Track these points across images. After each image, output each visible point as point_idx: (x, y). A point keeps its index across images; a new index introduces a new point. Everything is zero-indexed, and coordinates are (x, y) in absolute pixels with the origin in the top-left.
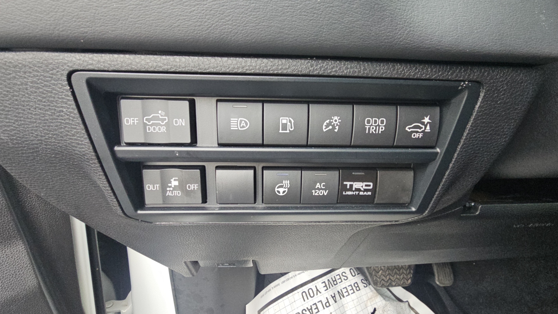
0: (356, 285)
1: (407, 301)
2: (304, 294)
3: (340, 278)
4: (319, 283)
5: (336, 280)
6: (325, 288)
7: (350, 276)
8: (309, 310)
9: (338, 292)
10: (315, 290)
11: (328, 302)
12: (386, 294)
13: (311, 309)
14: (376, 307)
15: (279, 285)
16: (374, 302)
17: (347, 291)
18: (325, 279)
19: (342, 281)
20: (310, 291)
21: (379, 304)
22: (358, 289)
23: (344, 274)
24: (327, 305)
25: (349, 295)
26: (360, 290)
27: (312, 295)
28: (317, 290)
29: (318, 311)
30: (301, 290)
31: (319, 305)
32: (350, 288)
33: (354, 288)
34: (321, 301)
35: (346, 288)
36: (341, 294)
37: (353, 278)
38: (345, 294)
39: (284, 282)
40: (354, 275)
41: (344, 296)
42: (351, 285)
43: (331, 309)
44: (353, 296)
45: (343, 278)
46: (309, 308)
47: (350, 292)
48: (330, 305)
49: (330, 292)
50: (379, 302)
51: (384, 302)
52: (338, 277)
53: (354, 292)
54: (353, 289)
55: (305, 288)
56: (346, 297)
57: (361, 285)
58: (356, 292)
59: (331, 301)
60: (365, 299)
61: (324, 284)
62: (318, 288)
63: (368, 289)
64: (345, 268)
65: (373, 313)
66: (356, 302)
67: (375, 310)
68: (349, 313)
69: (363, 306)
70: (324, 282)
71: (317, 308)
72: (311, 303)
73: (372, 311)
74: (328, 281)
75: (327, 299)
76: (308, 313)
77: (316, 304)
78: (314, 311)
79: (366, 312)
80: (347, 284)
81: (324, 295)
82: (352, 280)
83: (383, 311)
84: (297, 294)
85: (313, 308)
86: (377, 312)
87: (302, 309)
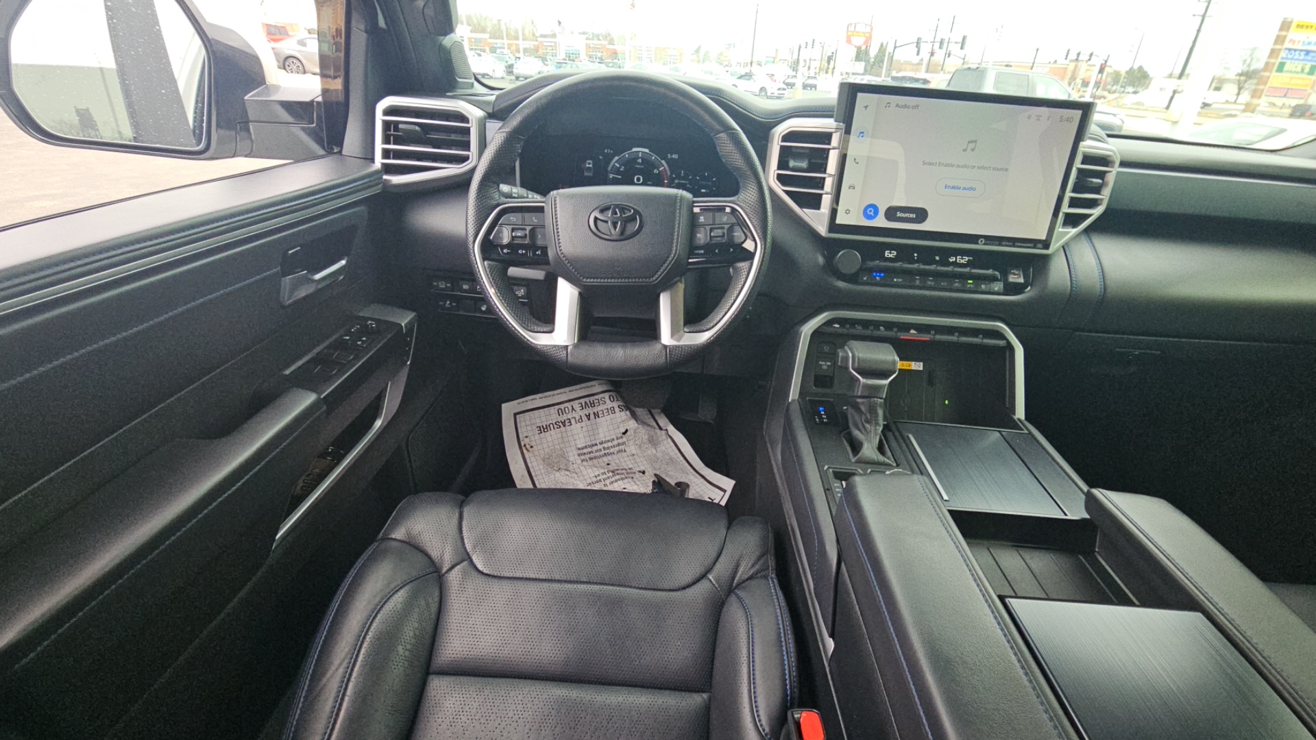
0: (613, 409)
1: (666, 430)
2: (560, 411)
4: (576, 404)
5: (594, 403)
6: (581, 408)
7: (608, 401)
8: (562, 423)
9: (594, 413)
10: (570, 408)
11: (581, 419)
12: (651, 424)
13: (565, 422)
14: (628, 428)
15: (536, 399)
16: (627, 424)
17: (603, 413)
18: (583, 401)
19: (599, 405)
20: (566, 409)
21: (631, 426)
22: (613, 412)
23: (602, 399)
24: (580, 421)
25: (604, 416)
26: (615, 413)
27: (567, 412)
28: (573, 409)
29: (571, 424)
30: (557, 407)
31: (573, 421)
32: (606, 411)
33: (610, 411)
34: (575, 418)
35: (602, 410)
36: (596, 415)
37: (611, 402)
38: (600, 416)
39: (541, 398)
40: (612, 400)
41: (598, 417)
42: (607, 409)
43: (583, 424)
44: (608, 417)
45: (601, 402)
46: (563, 421)
47: (605, 414)
48: (582, 422)
49: (586, 411)
50: (632, 424)
51: (636, 425)
52: (597, 401)
54: (608, 412)
55: (562, 406)
56: (602, 419)
57: (617, 410)
58: (611, 415)
59: (585, 418)
60: (619, 421)
61: (580, 405)
62: (574, 407)
63: (623, 413)
64: (605, 394)
65: (624, 433)
66: (608, 422)
67: (627, 431)
68: (600, 430)
69: (615, 426)
70: (581, 404)
71: (570, 422)
72: (566, 418)
73: (624, 431)
74: (586, 403)
75: (581, 416)
76: (560, 424)
77: (569, 419)
78: (567, 424)
79: (617, 431)
80: (604, 407)
81: (579, 413)
82: (609, 404)
83: (635, 432)
84: (553, 410)
85: (567, 422)
86: (628, 433)
87: (556, 421)
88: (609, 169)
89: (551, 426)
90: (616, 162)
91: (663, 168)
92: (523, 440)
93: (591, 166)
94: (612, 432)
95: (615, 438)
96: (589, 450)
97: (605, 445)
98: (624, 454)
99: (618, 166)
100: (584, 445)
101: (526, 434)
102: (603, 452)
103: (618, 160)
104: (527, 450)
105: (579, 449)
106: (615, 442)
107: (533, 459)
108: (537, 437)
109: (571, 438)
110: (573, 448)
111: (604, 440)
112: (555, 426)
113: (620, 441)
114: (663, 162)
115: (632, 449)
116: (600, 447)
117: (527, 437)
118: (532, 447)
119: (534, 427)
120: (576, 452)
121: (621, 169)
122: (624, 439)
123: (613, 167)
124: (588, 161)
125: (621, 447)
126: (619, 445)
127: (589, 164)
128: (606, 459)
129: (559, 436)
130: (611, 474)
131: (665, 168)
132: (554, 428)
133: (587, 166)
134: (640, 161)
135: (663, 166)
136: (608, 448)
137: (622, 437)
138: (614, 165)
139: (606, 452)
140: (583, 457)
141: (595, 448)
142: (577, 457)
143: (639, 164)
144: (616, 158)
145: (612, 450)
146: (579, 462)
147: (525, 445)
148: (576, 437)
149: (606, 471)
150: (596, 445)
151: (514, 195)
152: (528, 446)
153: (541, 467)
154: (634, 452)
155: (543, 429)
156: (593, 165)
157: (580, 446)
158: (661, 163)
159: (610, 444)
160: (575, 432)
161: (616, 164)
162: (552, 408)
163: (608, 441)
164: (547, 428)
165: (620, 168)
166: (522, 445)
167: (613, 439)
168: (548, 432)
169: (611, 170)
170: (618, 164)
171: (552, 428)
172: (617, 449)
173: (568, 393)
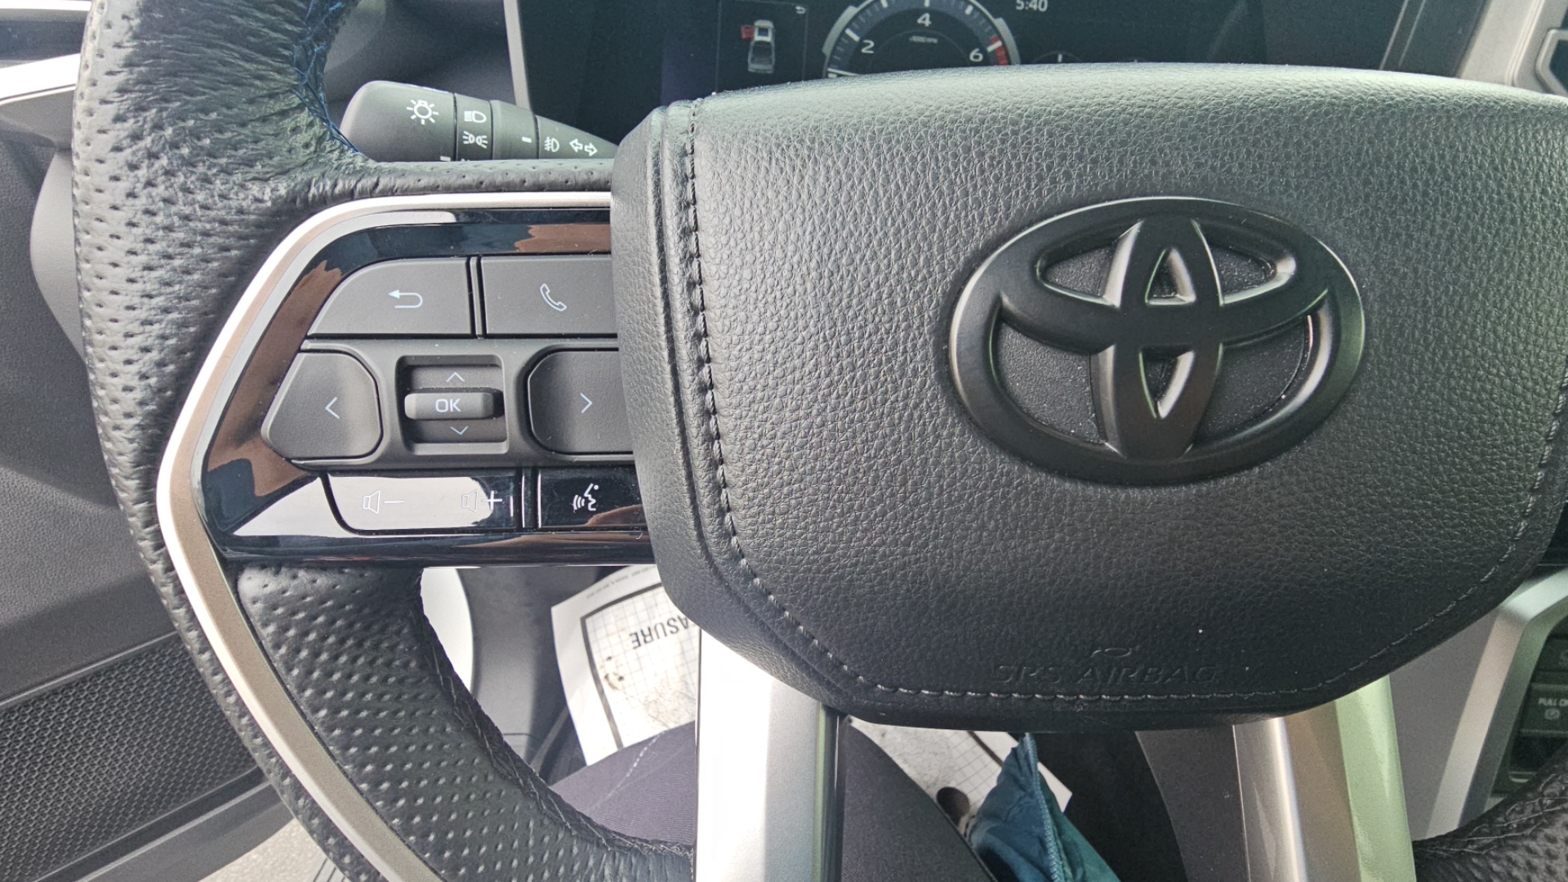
76: (678, 624)
87: (668, 616)
88: (827, 49)
89: (659, 628)
90: (849, 25)
91: (999, 44)
92: (602, 667)
93: (768, 39)
99: (856, 38)
101: (606, 654)
103: (855, 18)
104: (611, 685)
107: (625, 706)
108: (632, 654)
112: (668, 629)
114: (1000, 23)
117: (610, 658)
118: (621, 678)
119: (625, 635)
121: (864, 50)
123: (838, 41)
124: (760, 23)
127: (763, 31)
129: (676, 649)
131: (1004, 46)
132: (666, 635)
133: (757, 38)
134: (925, 20)
135: (1000, 37)
138: (843, 33)
143: (921, 29)
144: (851, 11)
147: (606, 677)
151: (470, 139)
152: (613, 678)
155: (641, 638)
156: (776, 36)
158: (995, 28)
161: (849, 32)
164: (650, 634)
165: (861, 45)
166: (601, 676)
168: (654, 642)
169: (834, 51)
170: (856, 32)
171: (661, 633)
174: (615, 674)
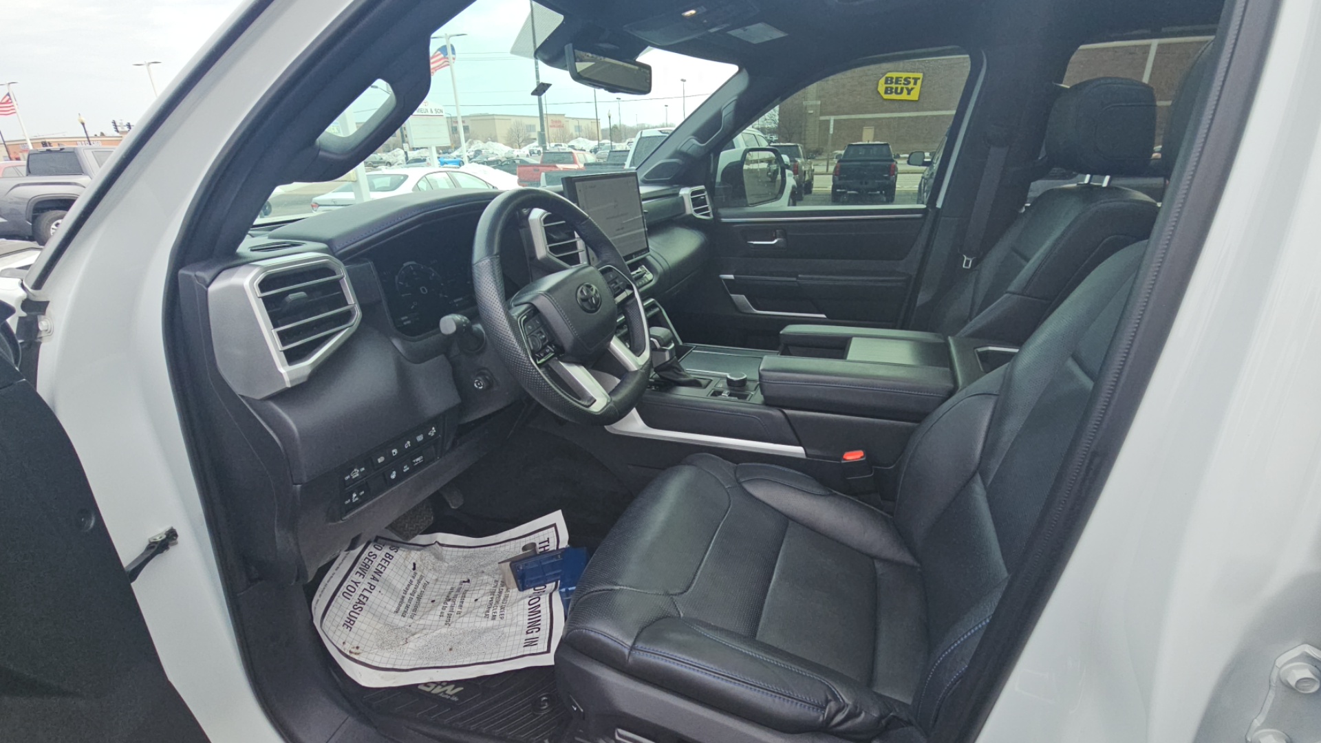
0: (388, 556)
1: (436, 542)
2: (345, 594)
3: (370, 560)
4: (354, 576)
5: (366, 564)
6: (362, 576)
7: (377, 552)
8: (359, 603)
9: (375, 572)
10: (353, 584)
11: (372, 585)
12: (414, 548)
13: (360, 601)
14: (414, 561)
15: (318, 600)
16: (411, 558)
17: (383, 566)
18: (356, 569)
19: (372, 561)
20: (349, 588)
21: (415, 558)
22: (391, 557)
23: (371, 554)
24: (372, 587)
25: (386, 568)
26: (393, 557)
27: (353, 590)
28: (356, 583)
29: (368, 598)
30: (340, 593)
31: (366, 593)
32: (384, 561)
33: (388, 559)
34: (365, 589)
35: (380, 564)
36: (379, 572)
37: (380, 552)
38: (382, 570)
39: (320, 596)
40: (380, 548)
41: (382, 573)
42: (383, 559)
43: (378, 588)
44: (390, 567)
45: (371, 558)
46: (358, 601)
47: (385, 565)
48: (375, 587)
49: (368, 576)
50: (415, 555)
51: (418, 553)
52: (367, 560)
53: (389, 562)
54: (386, 561)
55: (343, 589)
56: (385, 572)
57: (392, 553)
58: (391, 561)
59: (374, 583)
60: (402, 562)
61: (358, 574)
62: (355, 581)
63: (400, 552)
64: (369, 547)
65: (414, 569)
66: (394, 569)
67: (414, 564)
68: (394, 582)
69: (403, 568)
70: (358, 572)
71: (364, 597)
72: (357, 597)
73: (412, 567)
74: (360, 568)
75: (369, 583)
76: (359, 605)
77: (361, 595)
78: (364, 600)
79: (407, 571)
80: (378, 560)
81: (364, 583)
82: (381, 554)
83: (422, 560)
84: (339, 598)
85: (361, 598)
86: (417, 566)
87: (351, 606)
89: (352, 614)
92: (345, 649)
94: (405, 576)
95: (412, 579)
96: (404, 606)
97: (410, 591)
98: (430, 585)
100: (396, 605)
101: (342, 641)
102: (415, 598)
104: (358, 654)
105: (397, 612)
106: (415, 582)
107: (371, 656)
108: (352, 635)
109: (380, 610)
110: (392, 615)
111: (404, 588)
112: (357, 611)
113: (417, 577)
115: (431, 576)
116: (408, 596)
117: (344, 643)
118: (358, 648)
119: (341, 628)
120: (398, 616)
122: (419, 574)
125: (422, 582)
126: (419, 582)
128: (424, 600)
129: (370, 616)
130: (449, 603)
132: (359, 614)
136: (414, 592)
137: (416, 574)
139: (416, 595)
140: (408, 614)
141: (406, 600)
142: (405, 619)
145: (418, 591)
146: (410, 621)
147: (351, 652)
148: (383, 604)
149: (442, 604)
150: (403, 597)
152: (353, 650)
153: (387, 655)
154: (435, 577)
155: (350, 623)
157: (394, 609)
159: (412, 587)
160: (378, 601)
162: (336, 597)
163: (409, 586)
164: (351, 620)
166: (348, 654)
167: (411, 581)
168: (356, 622)
171: (356, 615)
172: (420, 586)
173: (336, 572)
174: (354, 648)
